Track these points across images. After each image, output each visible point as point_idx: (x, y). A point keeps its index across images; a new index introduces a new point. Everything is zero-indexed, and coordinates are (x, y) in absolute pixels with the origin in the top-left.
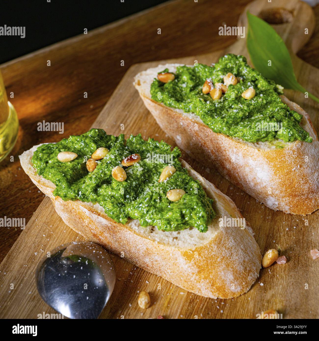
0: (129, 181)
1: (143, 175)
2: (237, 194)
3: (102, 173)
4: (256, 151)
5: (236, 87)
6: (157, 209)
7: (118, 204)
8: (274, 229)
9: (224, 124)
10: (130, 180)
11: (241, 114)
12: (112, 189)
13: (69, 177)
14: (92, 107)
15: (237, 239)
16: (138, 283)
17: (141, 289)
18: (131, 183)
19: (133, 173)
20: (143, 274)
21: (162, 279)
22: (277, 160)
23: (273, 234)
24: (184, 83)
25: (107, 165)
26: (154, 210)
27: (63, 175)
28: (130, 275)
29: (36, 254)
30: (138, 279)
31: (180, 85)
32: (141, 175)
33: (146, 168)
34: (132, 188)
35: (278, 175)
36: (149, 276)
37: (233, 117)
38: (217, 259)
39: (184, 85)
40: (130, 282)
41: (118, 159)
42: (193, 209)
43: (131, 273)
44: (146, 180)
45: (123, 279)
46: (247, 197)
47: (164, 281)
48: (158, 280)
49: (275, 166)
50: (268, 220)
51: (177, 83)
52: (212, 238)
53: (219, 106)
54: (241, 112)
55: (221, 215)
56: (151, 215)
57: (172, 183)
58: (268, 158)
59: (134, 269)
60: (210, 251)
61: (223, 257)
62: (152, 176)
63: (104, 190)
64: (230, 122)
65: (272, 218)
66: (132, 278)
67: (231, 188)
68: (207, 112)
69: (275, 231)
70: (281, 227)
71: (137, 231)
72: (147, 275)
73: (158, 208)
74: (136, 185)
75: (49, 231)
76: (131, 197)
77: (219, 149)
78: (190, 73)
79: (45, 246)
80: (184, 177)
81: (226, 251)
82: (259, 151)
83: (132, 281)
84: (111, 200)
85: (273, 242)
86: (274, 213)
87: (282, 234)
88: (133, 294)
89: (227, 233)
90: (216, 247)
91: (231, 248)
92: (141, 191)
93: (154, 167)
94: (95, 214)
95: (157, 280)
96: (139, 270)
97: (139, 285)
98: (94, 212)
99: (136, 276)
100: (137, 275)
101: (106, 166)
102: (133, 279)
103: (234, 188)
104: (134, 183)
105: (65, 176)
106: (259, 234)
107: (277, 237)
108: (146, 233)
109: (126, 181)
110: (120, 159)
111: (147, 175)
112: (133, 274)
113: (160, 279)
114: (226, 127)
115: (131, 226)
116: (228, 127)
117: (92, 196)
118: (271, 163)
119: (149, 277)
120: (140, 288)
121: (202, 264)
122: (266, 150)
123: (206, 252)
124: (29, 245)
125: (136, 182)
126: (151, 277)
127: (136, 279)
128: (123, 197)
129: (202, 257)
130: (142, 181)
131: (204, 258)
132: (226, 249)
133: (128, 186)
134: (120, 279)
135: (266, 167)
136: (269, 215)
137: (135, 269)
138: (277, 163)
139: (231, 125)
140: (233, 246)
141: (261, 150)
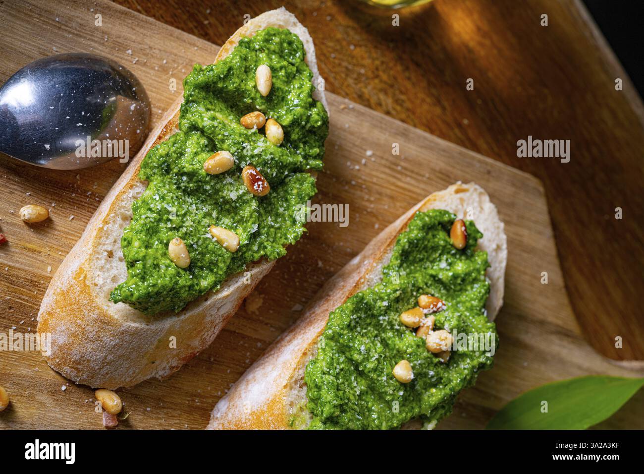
0: (208, 179)
1: (226, 202)
2: (248, 354)
3: (224, 135)
4: (284, 383)
5: (421, 350)
6: (155, 224)
7: (166, 164)
8: (175, 410)
9: (338, 329)
10: (211, 179)
11: (356, 357)
12: (196, 154)
13: (220, 85)
14: (466, 122)
15: (120, 350)
16: (70, 204)
17: (59, 208)
18: (207, 183)
19: (225, 185)
20: (88, 211)
21: (77, 238)
22: (271, 416)
23: (163, 408)
24: (450, 264)
25: (238, 143)
26: (153, 220)
27: (222, 76)
28: (86, 192)
29: (130, 51)
30: (79, 204)
31: (445, 257)
32: (223, 197)
33: (238, 205)
34: (200, 184)
35: (250, 417)
36: (83, 220)
37: (351, 344)
38: (80, 319)
39: (443, 265)
40: (73, 192)
41: (254, 159)
42: (143, 279)
43: (89, 193)
44: (220, 206)
45: (79, 182)
46: (241, 369)
47: (74, 242)
48: (76, 234)
49: (263, 413)
50: (194, 400)
51: (449, 253)
52: (107, 310)
53: (381, 322)
54: (361, 357)
55: (153, 325)
56: (145, 216)
57: (207, 247)
58: (273, 402)
59: (97, 197)
60: (89, 308)
61: (84, 328)
62: (229, 215)
63: (194, 142)
64: (341, 341)
65: (197, 408)
66: (81, 194)
67: (259, 344)
68: (365, 302)
69: (170, 410)
70: (177, 421)
71: (125, 196)
72: (86, 217)
73: (158, 225)
74: (206, 191)
75: (174, 69)
76: (186, 184)
77: (310, 323)
78: (468, 274)
79: (145, 64)
80: (221, 265)
81: (94, 333)
82: (285, 387)
83: (74, 195)
84: (174, 152)
85: (147, 407)
86: (207, 410)
87: (163, 421)
88: (50, 197)
89: (123, 333)
90: (96, 316)
91: (101, 341)
92: (201, 199)
93: (242, 218)
94: (162, 131)
95: (76, 232)
96: (96, 204)
97: (68, 205)
98: (165, 130)
99: (85, 201)
100: (85, 203)
101: (238, 141)
102: (78, 197)
103: (260, 349)
104: (208, 187)
105: (220, 78)
106: (164, 386)
107: (157, 413)
108: (122, 210)
109: (208, 175)
110: (254, 163)
111: (227, 207)
112: (88, 197)
113: (77, 236)
114: (333, 333)
115: (137, 186)
116: (333, 336)
117: (185, 123)
118: (266, 406)
119: (81, 221)
120: (61, 207)
121: (71, 296)
122: (285, 398)
123: (86, 302)
124: (147, 41)
125: (210, 190)
126: (82, 223)
127: (78, 200)
128: (182, 172)
129: (79, 296)
130: (216, 199)
131: (77, 299)
132: (97, 332)
133: (199, 177)
134: (78, 177)
135: (263, 398)
136: (202, 402)
137: (97, 199)
138: (266, 415)
139: (337, 341)
140: (106, 344)
141: (285, 390)
